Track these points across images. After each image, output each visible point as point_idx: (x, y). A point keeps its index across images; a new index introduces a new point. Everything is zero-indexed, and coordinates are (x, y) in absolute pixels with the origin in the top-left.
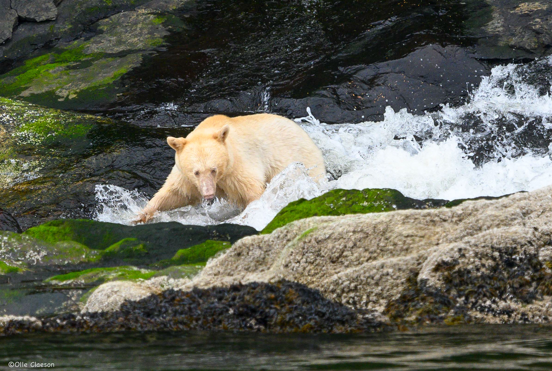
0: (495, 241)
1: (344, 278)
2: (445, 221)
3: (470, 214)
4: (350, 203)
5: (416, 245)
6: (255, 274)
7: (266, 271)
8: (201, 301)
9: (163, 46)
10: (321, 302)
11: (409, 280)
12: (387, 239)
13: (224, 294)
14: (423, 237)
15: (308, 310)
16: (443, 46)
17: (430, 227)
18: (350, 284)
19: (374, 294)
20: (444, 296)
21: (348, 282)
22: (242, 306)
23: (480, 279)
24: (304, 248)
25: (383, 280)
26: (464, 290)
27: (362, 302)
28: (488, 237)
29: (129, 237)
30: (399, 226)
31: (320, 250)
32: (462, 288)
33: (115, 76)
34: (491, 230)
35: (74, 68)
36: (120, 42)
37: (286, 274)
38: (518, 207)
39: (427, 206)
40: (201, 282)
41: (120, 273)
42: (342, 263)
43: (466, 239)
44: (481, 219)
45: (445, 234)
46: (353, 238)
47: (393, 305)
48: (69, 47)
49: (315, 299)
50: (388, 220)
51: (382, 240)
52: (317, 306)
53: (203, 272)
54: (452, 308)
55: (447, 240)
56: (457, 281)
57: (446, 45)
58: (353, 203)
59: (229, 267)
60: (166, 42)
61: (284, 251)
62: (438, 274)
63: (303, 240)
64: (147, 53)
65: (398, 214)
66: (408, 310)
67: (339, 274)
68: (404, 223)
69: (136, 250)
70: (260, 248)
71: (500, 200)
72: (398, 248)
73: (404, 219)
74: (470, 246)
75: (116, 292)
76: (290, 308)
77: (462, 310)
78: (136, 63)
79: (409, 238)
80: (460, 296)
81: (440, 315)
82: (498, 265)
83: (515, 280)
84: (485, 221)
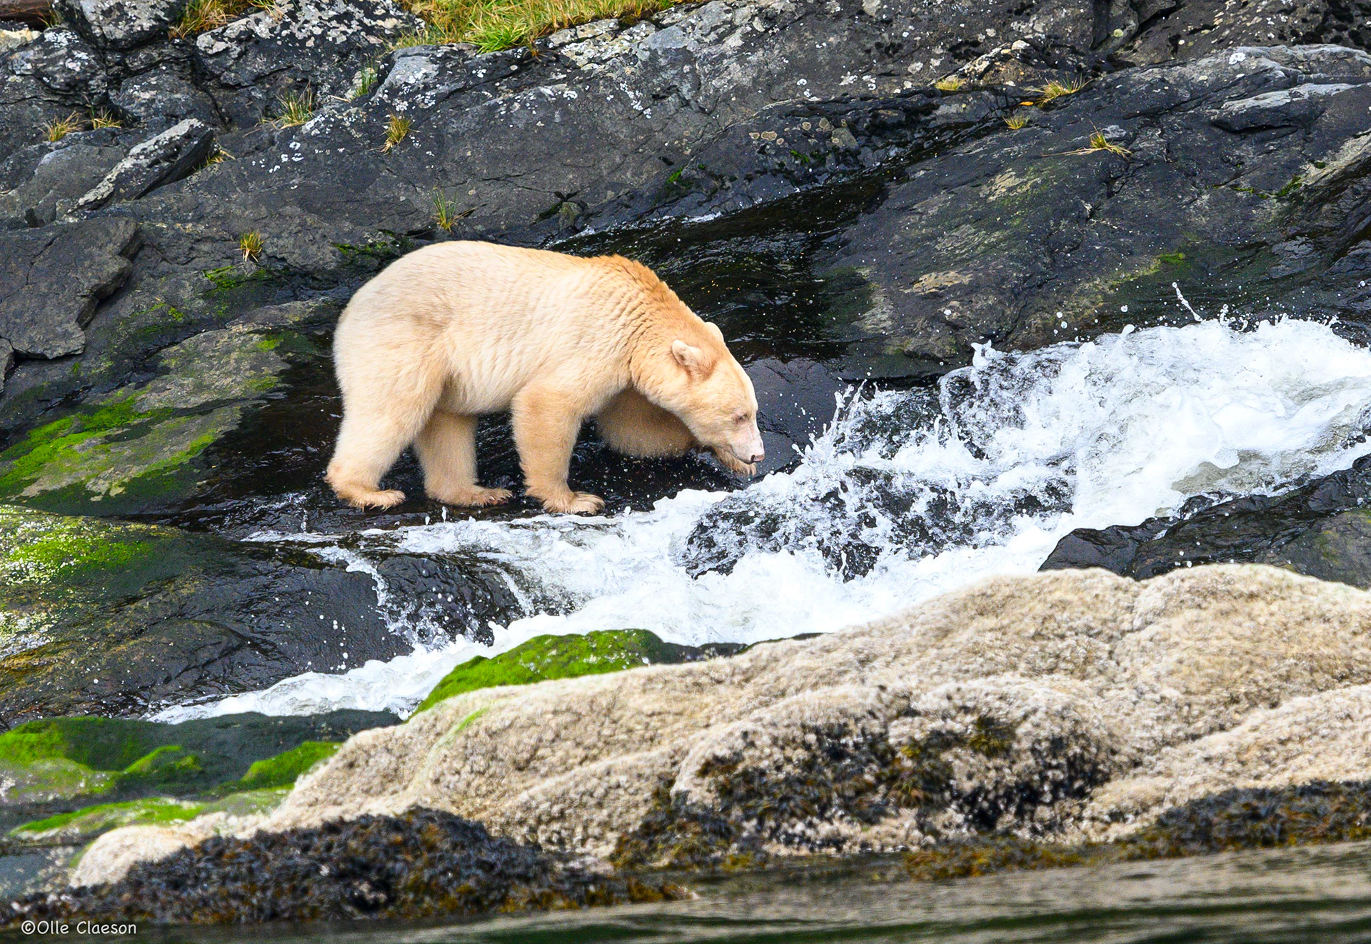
0: (807, 714)
1: (540, 797)
2: (719, 682)
3: (764, 668)
4: (564, 659)
5: (668, 730)
6: (381, 799)
7: (401, 793)
8: (270, 855)
9: (280, 390)
10: (487, 845)
11: (657, 794)
12: (614, 722)
13: (312, 841)
14: (681, 714)
15: (463, 860)
16: (785, 361)
17: (693, 695)
18: (551, 807)
19: (595, 824)
20: (719, 820)
21: (547, 805)
22: (344, 860)
23: (783, 786)
24: (466, 747)
25: (611, 796)
26: (754, 807)
27: (575, 840)
28: (795, 708)
29: (167, 743)
30: (636, 696)
31: (495, 749)
32: (751, 803)
33: (193, 449)
34: (800, 695)
35: (118, 439)
36: (200, 388)
37: (437, 795)
38: (850, 650)
39: (705, 657)
40: (284, 819)
41: (143, 812)
42: (536, 770)
43: (756, 714)
44: (783, 676)
45: (719, 707)
46: (553, 724)
47: (627, 842)
48: (109, 401)
49: (477, 839)
50: (615, 687)
51: (607, 723)
52: (480, 851)
53: (288, 801)
54: (735, 841)
55: (724, 717)
56: (741, 791)
57: (790, 359)
58: (570, 658)
59: (335, 789)
60: (283, 381)
61: (432, 754)
62: (708, 779)
63: (465, 733)
64: (248, 404)
65: (634, 676)
66: (655, 850)
67: (531, 791)
68: (644, 691)
69: (181, 768)
70: (389, 751)
71: (818, 639)
72: (636, 737)
73: (644, 685)
74: (764, 726)
75: (129, 847)
76: (431, 859)
77: (753, 843)
78: (230, 424)
79: (655, 718)
80: (748, 818)
81: (713, 855)
82: (814, 757)
83: (847, 783)
84: (791, 678)
